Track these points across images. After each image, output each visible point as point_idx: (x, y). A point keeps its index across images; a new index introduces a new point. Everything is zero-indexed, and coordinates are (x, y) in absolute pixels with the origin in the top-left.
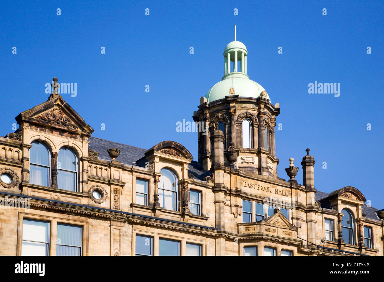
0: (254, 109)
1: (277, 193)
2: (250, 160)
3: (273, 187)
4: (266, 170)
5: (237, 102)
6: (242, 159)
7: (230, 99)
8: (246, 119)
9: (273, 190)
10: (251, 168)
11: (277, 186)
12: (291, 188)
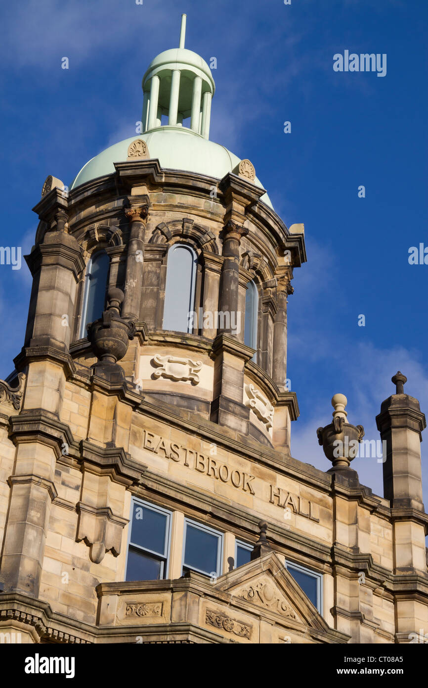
0: (211, 216)
1: (274, 499)
2: (184, 371)
3: (262, 476)
4: (238, 409)
5: (153, 185)
6: (154, 364)
7: (129, 172)
8: (183, 245)
9: (261, 487)
10: (183, 397)
11: (280, 478)
12: (333, 494)
